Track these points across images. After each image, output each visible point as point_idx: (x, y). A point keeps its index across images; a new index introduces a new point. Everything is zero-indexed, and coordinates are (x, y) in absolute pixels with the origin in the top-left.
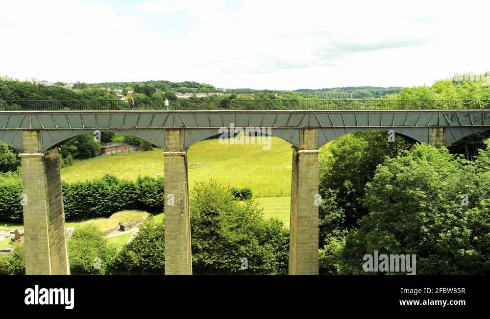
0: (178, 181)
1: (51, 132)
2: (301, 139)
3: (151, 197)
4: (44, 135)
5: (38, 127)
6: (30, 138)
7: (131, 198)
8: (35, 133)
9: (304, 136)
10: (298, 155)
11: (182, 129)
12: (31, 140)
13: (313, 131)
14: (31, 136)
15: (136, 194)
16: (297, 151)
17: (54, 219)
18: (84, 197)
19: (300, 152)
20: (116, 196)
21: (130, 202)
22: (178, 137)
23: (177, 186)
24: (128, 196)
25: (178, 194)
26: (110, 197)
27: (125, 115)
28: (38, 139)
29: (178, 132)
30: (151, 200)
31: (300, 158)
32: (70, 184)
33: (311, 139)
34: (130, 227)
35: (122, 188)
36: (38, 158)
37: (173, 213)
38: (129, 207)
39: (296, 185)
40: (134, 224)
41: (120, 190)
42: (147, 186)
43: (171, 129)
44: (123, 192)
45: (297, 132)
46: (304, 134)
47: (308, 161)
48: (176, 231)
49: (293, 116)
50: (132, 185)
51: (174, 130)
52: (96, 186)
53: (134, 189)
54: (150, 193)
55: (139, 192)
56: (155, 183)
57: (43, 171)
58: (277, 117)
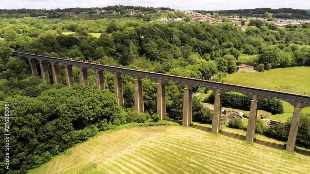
3: (273, 107)
4: (259, 97)
7: (264, 106)
8: (256, 96)
11: (302, 102)
15: (266, 104)
18: (245, 102)
22: (300, 104)
23: (297, 118)
24: (263, 104)
25: (297, 120)
30: (273, 108)
32: (240, 95)
34: (265, 118)
36: (256, 102)
37: (294, 125)
40: (267, 117)
42: (272, 103)
43: (298, 102)
44: (261, 103)
48: (294, 130)
53: (266, 102)
54: (273, 106)
55: (268, 104)
56: (276, 102)
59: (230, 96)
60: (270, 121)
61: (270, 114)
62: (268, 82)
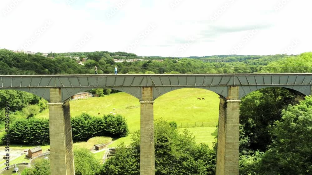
0: (149, 120)
1: (68, 89)
2: (229, 93)
3: (113, 128)
4: (63, 90)
5: (60, 86)
6: (54, 93)
7: (100, 129)
8: (58, 90)
9: (230, 91)
10: (226, 103)
11: (153, 86)
12: (55, 94)
13: (236, 88)
14: (55, 91)
15: (103, 126)
16: (225, 101)
17: (68, 144)
19: (228, 101)
20: (90, 128)
21: (99, 131)
22: (150, 92)
23: (148, 123)
24: (98, 127)
25: (149, 128)
26: (87, 128)
27: (116, 77)
28: (60, 93)
29: (149, 89)
30: (113, 130)
31: (228, 105)
33: (234, 93)
34: (102, 147)
35: (94, 122)
36: (60, 106)
37: (146, 141)
38: (99, 135)
39: (224, 123)
40: (104, 146)
41: (93, 123)
42: (110, 121)
43: (145, 87)
44: (95, 125)
45: (226, 88)
46: (230, 90)
47: (233, 107)
48: (148, 153)
49: (223, 78)
50: (100, 120)
51: (147, 87)
52: (78, 121)
53: (102, 123)
54: (112, 126)
55: (105, 125)
56: (115, 119)
57: (62, 114)
58: (213, 78)
59: (43, 124)
60: (110, 149)
61: (110, 139)
62: (109, 106)
